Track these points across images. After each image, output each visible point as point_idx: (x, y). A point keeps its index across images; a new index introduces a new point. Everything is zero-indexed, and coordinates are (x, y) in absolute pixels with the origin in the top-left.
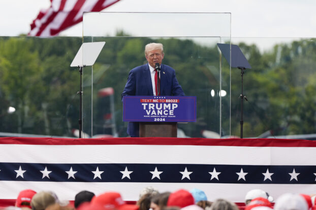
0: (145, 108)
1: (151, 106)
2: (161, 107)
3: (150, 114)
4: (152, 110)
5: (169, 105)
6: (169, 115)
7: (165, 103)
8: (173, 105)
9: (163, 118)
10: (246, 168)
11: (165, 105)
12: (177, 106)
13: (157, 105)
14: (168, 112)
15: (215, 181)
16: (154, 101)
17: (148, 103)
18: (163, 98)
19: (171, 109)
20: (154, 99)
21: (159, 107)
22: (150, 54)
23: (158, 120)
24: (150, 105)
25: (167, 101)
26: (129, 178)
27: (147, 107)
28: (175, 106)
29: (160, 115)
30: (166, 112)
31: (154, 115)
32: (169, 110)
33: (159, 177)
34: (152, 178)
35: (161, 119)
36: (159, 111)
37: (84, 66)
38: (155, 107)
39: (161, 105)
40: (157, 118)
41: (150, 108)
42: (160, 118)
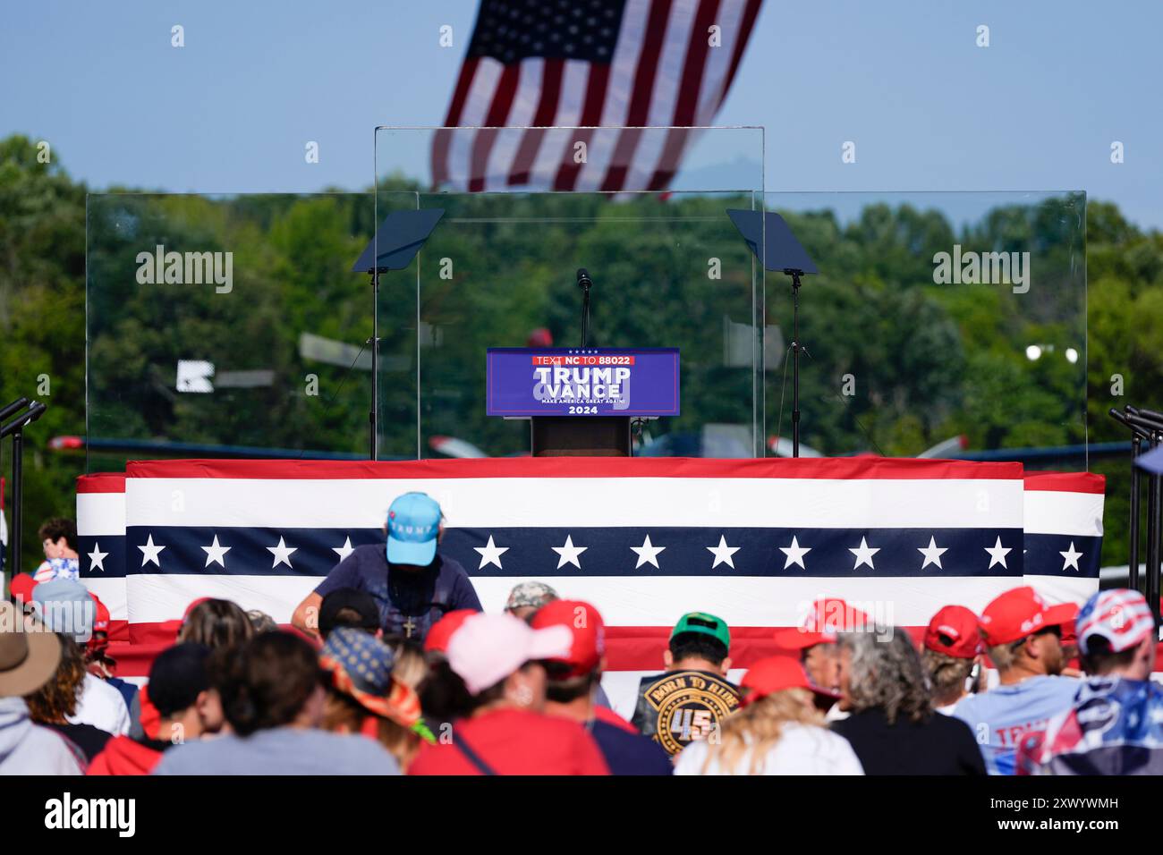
0: (544, 380)
1: (561, 375)
2: (586, 378)
3: (558, 397)
4: (562, 384)
5: (608, 371)
6: (607, 397)
7: (598, 365)
8: (618, 371)
9: (591, 406)
10: (807, 536)
11: (597, 371)
12: (627, 372)
13: (576, 371)
14: (606, 391)
15: (723, 570)
16: (568, 360)
17: (553, 367)
18: (593, 354)
19: (613, 383)
20: (569, 355)
21: (581, 376)
23: (580, 411)
24: (558, 371)
25: (602, 360)
26: (500, 566)
27: (551, 376)
28: (623, 373)
29: (583, 397)
30: (600, 391)
31: (567, 397)
32: (607, 386)
33: (577, 563)
34: (559, 566)
35: (588, 408)
36: (580, 389)
38: (571, 378)
39: (586, 371)
40: (576, 405)
41: (557, 381)
42: (584, 405)
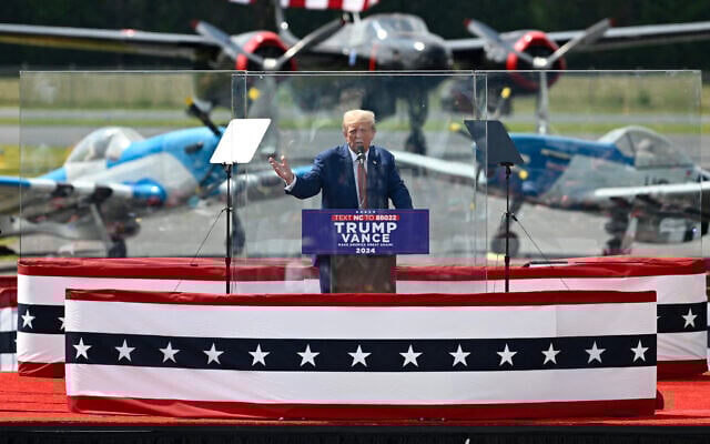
0: (339, 231)
1: (351, 227)
2: (368, 229)
3: (349, 242)
4: (352, 233)
5: (382, 224)
6: (381, 242)
7: (375, 221)
8: (389, 224)
9: (371, 248)
10: (514, 344)
11: (374, 224)
12: (395, 226)
13: (361, 224)
14: (381, 238)
16: (355, 218)
17: (346, 222)
18: (372, 214)
19: (386, 232)
20: (356, 215)
21: (364, 228)
22: (350, 129)
23: (363, 250)
24: (349, 224)
25: (378, 218)
27: (344, 228)
28: (392, 227)
29: (366, 242)
30: (376, 238)
31: (355, 242)
32: (381, 235)
35: (368, 249)
36: (363, 236)
37: (235, 164)
38: (357, 229)
39: (368, 224)
40: (361, 247)
41: (348, 231)
42: (366, 247)
